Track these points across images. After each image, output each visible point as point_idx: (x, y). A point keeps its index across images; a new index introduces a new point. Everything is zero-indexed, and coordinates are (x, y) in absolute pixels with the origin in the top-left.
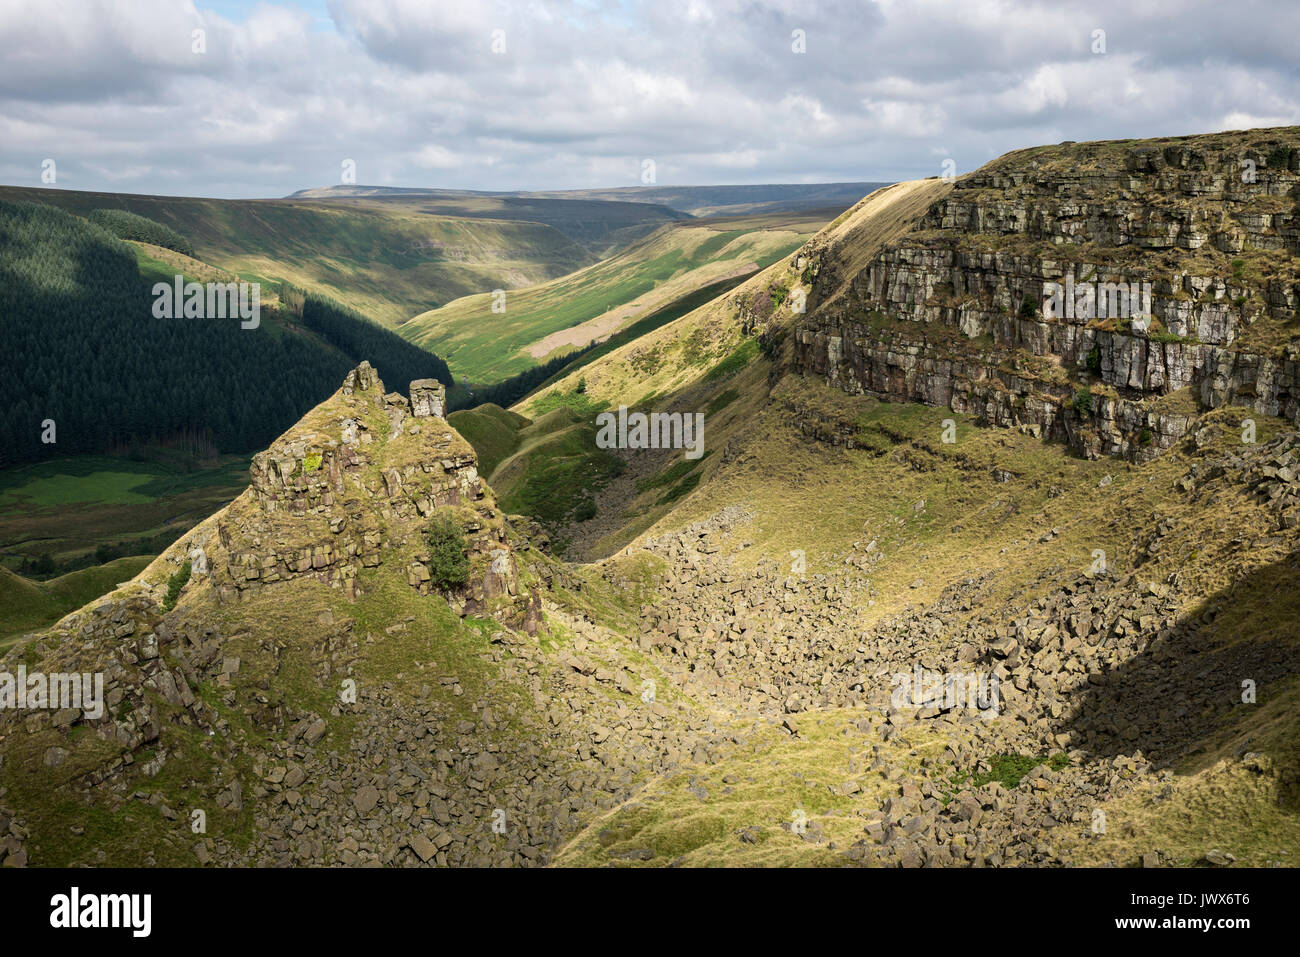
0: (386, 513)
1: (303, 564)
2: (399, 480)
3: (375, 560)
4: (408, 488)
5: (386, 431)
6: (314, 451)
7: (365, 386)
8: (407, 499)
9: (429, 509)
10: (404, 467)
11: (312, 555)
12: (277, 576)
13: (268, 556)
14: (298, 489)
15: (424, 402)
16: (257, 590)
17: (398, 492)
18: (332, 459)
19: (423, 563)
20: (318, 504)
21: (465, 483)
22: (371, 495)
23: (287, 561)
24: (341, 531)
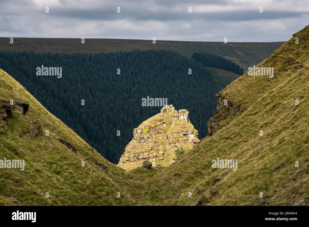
0: (167, 146)
1: (141, 157)
2: (171, 137)
3: (161, 158)
4: (174, 139)
5: (171, 124)
6: (146, 127)
7: (167, 111)
8: (173, 142)
9: (178, 145)
10: (173, 134)
11: (143, 155)
12: (134, 160)
13: (131, 154)
14: (141, 137)
15: (182, 116)
16: (128, 163)
17: (171, 140)
18: (152, 130)
19: (174, 160)
20: (147, 142)
21: (190, 139)
22: (164, 141)
23: (136, 156)
24: (152, 149)
